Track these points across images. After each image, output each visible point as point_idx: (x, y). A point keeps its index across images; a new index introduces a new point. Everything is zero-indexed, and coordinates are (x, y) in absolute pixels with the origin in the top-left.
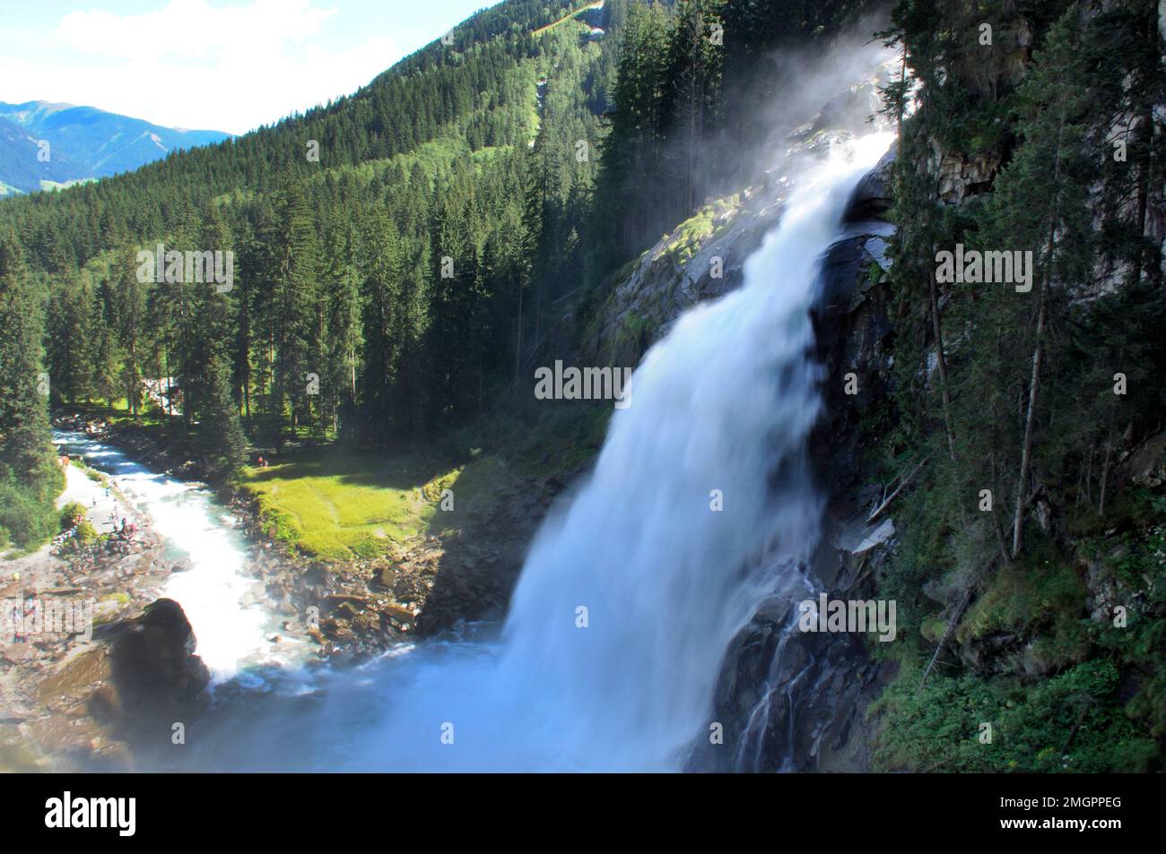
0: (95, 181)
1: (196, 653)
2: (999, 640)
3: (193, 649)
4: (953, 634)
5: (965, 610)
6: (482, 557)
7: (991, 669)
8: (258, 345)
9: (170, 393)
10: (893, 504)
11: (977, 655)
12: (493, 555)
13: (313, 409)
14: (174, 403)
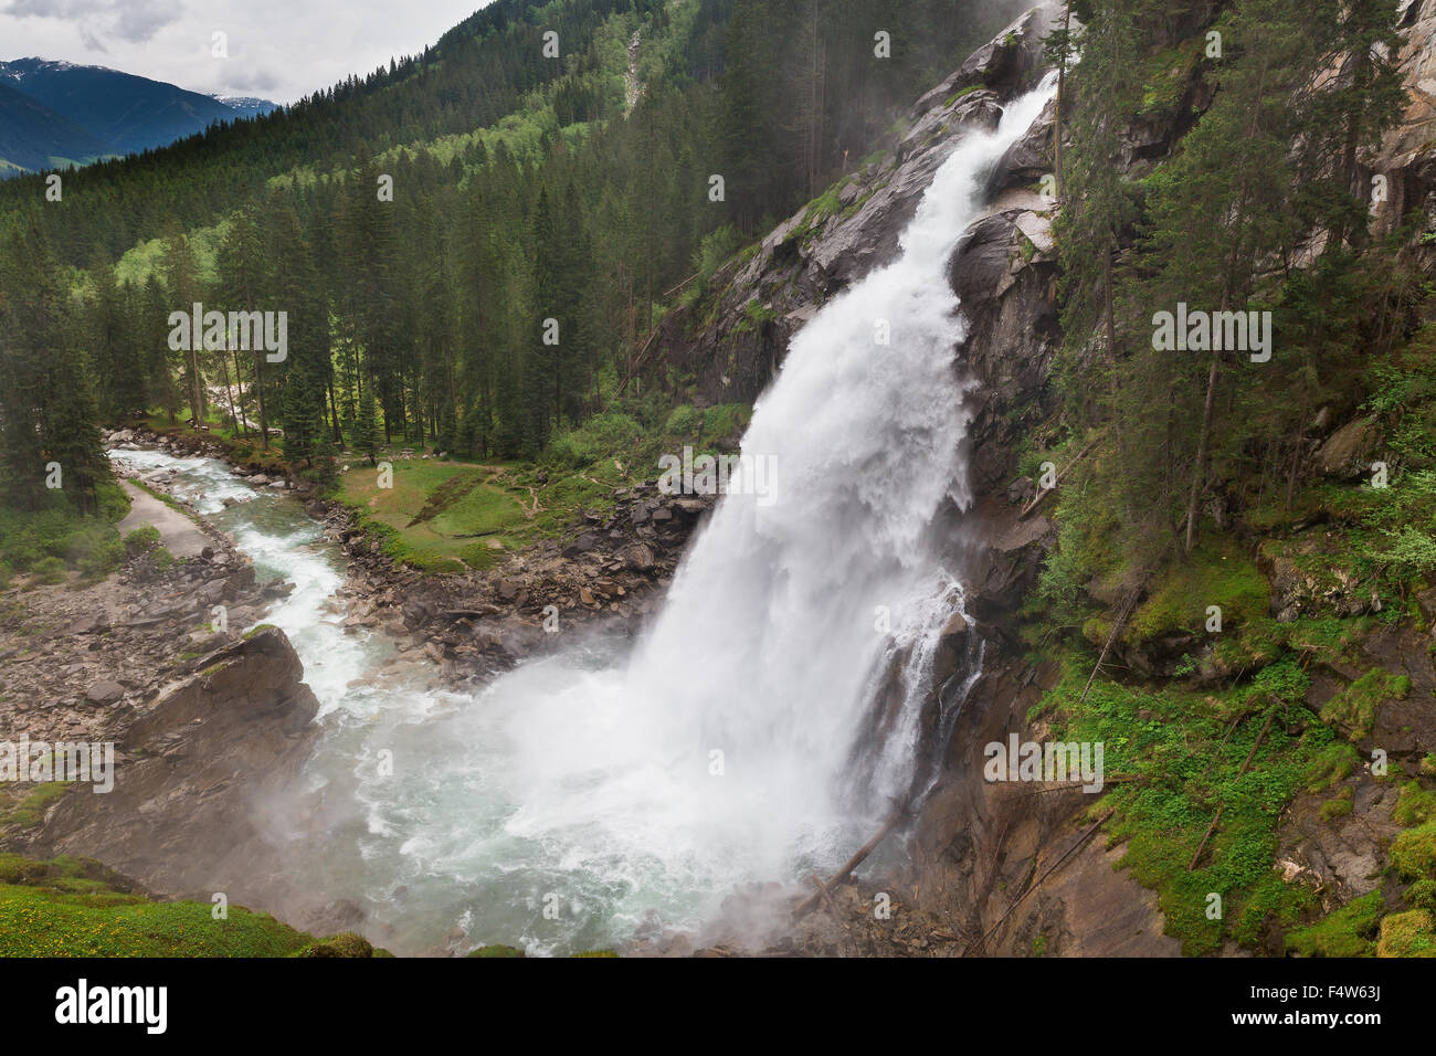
0: (120, 158)
1: (304, 681)
2: (1173, 642)
3: (300, 676)
4: (1119, 634)
5: (1132, 612)
6: (605, 564)
7: (1162, 672)
8: (343, 346)
9: (243, 400)
10: (1047, 499)
11: (1146, 657)
12: (617, 562)
13: (408, 414)
14: (248, 411)
